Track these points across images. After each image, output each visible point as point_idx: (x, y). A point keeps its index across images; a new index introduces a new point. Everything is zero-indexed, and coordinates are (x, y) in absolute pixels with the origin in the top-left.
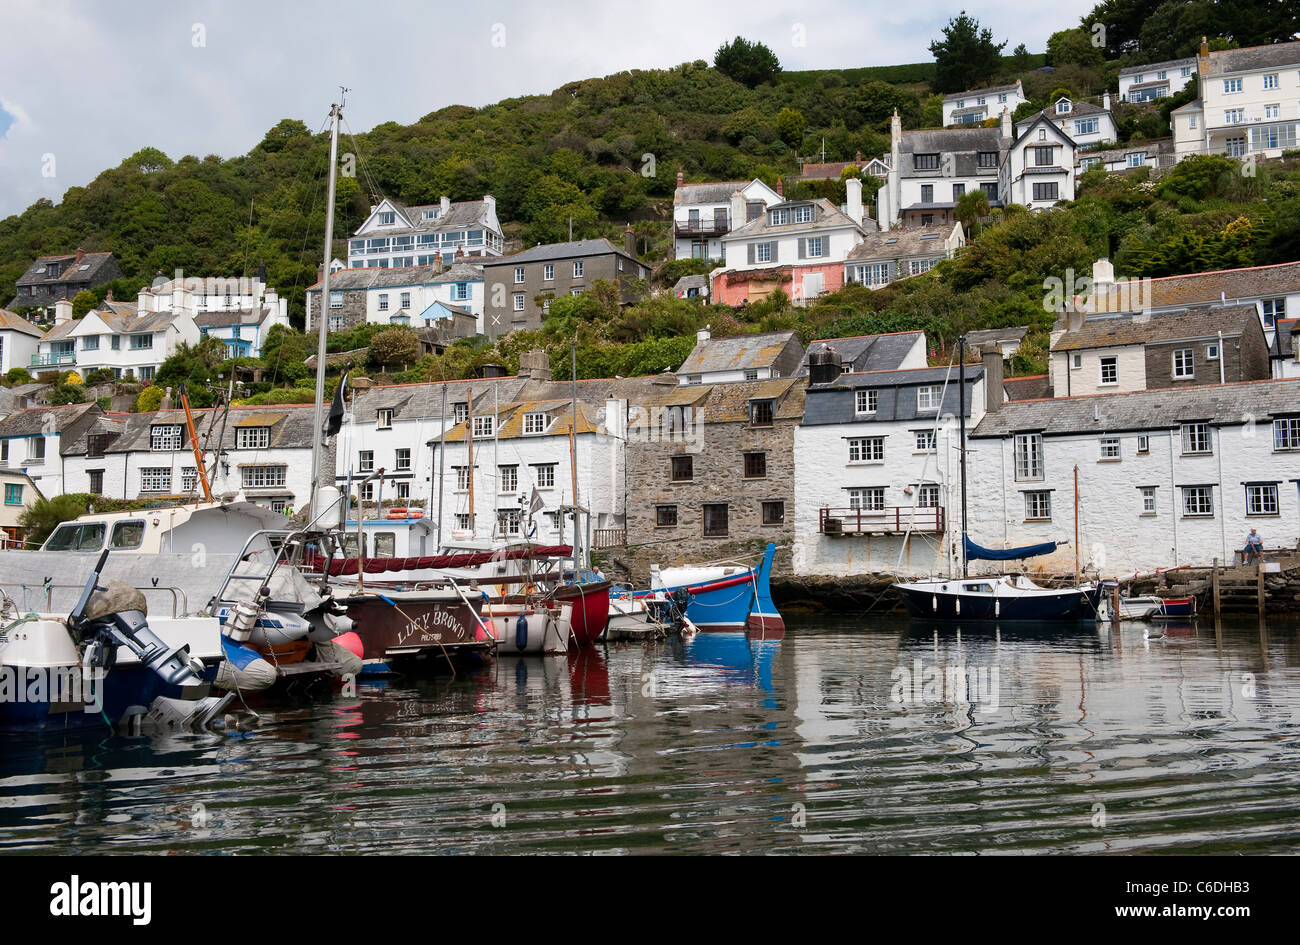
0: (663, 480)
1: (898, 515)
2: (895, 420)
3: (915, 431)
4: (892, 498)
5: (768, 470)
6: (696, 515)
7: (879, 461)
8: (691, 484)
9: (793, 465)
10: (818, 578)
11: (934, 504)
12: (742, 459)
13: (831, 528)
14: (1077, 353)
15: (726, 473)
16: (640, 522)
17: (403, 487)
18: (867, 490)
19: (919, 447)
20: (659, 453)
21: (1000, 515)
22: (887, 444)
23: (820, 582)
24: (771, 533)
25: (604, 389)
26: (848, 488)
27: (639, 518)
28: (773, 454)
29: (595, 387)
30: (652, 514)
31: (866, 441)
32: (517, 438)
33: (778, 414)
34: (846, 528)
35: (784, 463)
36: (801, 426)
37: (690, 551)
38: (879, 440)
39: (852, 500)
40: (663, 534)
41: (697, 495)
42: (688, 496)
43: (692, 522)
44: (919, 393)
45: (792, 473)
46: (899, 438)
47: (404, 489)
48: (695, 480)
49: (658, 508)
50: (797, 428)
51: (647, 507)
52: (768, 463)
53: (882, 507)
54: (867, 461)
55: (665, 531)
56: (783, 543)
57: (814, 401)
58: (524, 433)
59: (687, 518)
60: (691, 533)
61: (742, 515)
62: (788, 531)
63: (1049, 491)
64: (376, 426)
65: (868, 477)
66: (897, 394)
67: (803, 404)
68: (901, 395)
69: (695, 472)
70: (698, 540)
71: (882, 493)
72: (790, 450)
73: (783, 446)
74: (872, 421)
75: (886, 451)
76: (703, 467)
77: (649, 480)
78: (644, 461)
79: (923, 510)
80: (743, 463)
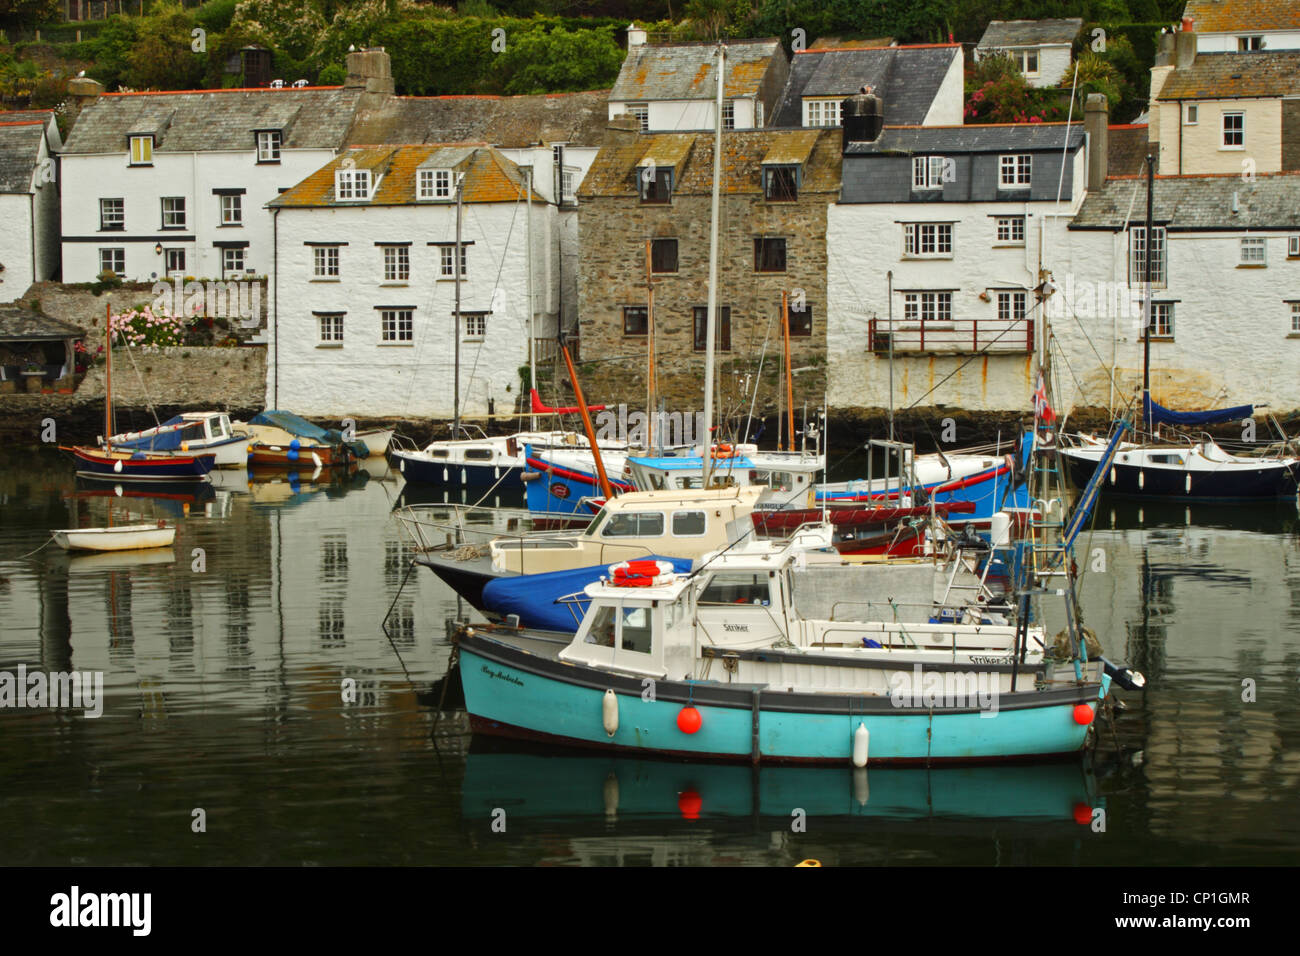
0: (634, 272)
1: (975, 331)
2: (970, 200)
3: (996, 216)
4: (964, 307)
5: (789, 263)
6: (685, 322)
7: (945, 255)
8: (678, 278)
9: (825, 258)
10: (861, 410)
11: (1021, 316)
12: (751, 246)
13: (880, 344)
14: (1193, 103)
15: (729, 265)
16: (600, 329)
17: (173, 255)
18: (927, 295)
19: (1000, 237)
20: (628, 234)
21: (1108, 331)
22: (956, 233)
23: (865, 417)
24: (794, 347)
25: (486, 112)
26: (902, 291)
27: (599, 322)
28: (798, 241)
29: (471, 109)
30: (616, 318)
31: (928, 227)
32: (408, 205)
33: (804, 186)
34: (899, 346)
35: (813, 253)
36: (838, 203)
37: (675, 370)
38: (946, 228)
39: (908, 307)
40: (632, 347)
41: (685, 293)
42: (673, 294)
43: (678, 331)
44: (1001, 165)
45: (824, 268)
46: (974, 223)
47: (177, 260)
48: (683, 272)
49: (626, 309)
50: (832, 207)
51: (610, 309)
52: (790, 253)
53: (948, 318)
54: (928, 255)
55: (638, 343)
56: (812, 361)
57: (854, 170)
58: (419, 197)
59: (670, 325)
60: (675, 346)
61: (750, 322)
62: (817, 347)
63: (1172, 302)
64: (126, 160)
65: (928, 275)
66: (971, 164)
67: (838, 173)
68: (976, 166)
69: (682, 262)
70: (685, 356)
71: (948, 298)
72: (822, 237)
73: (811, 231)
74: (937, 198)
75: (957, 240)
76: (694, 255)
77: (613, 270)
78: (605, 244)
79: (1005, 325)
80: (752, 250)
